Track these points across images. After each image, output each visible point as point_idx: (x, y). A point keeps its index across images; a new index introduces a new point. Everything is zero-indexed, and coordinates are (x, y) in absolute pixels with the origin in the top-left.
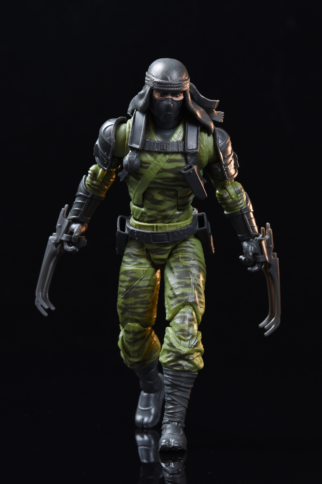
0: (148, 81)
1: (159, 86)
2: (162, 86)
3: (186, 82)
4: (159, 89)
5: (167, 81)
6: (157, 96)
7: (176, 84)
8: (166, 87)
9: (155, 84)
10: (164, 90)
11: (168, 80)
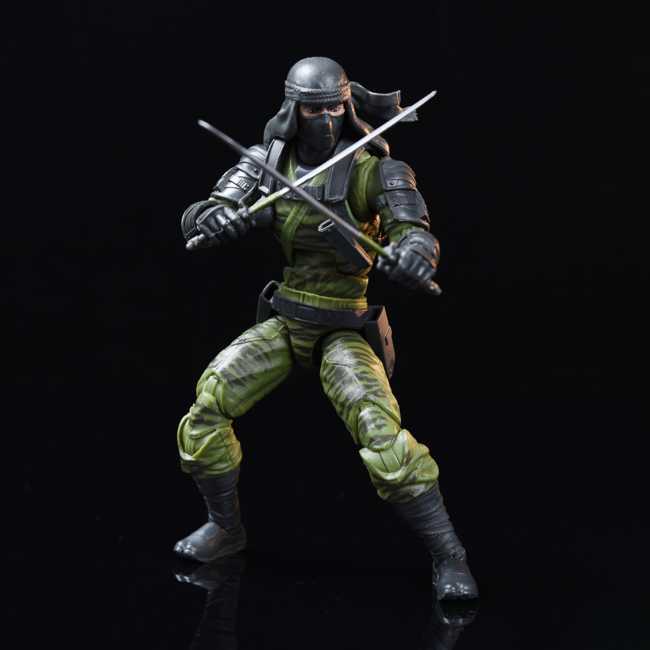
0: (291, 93)
1: (309, 98)
2: (314, 97)
3: (346, 87)
4: (309, 103)
5: (319, 90)
6: (306, 114)
7: (333, 93)
8: (320, 98)
9: (302, 96)
10: (317, 103)
11: (320, 88)
